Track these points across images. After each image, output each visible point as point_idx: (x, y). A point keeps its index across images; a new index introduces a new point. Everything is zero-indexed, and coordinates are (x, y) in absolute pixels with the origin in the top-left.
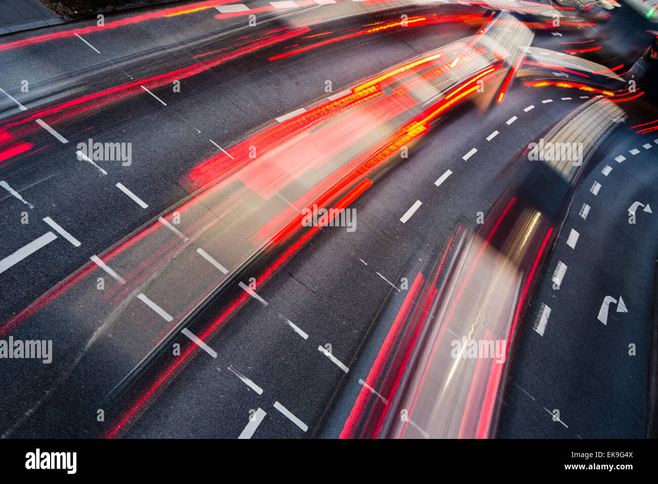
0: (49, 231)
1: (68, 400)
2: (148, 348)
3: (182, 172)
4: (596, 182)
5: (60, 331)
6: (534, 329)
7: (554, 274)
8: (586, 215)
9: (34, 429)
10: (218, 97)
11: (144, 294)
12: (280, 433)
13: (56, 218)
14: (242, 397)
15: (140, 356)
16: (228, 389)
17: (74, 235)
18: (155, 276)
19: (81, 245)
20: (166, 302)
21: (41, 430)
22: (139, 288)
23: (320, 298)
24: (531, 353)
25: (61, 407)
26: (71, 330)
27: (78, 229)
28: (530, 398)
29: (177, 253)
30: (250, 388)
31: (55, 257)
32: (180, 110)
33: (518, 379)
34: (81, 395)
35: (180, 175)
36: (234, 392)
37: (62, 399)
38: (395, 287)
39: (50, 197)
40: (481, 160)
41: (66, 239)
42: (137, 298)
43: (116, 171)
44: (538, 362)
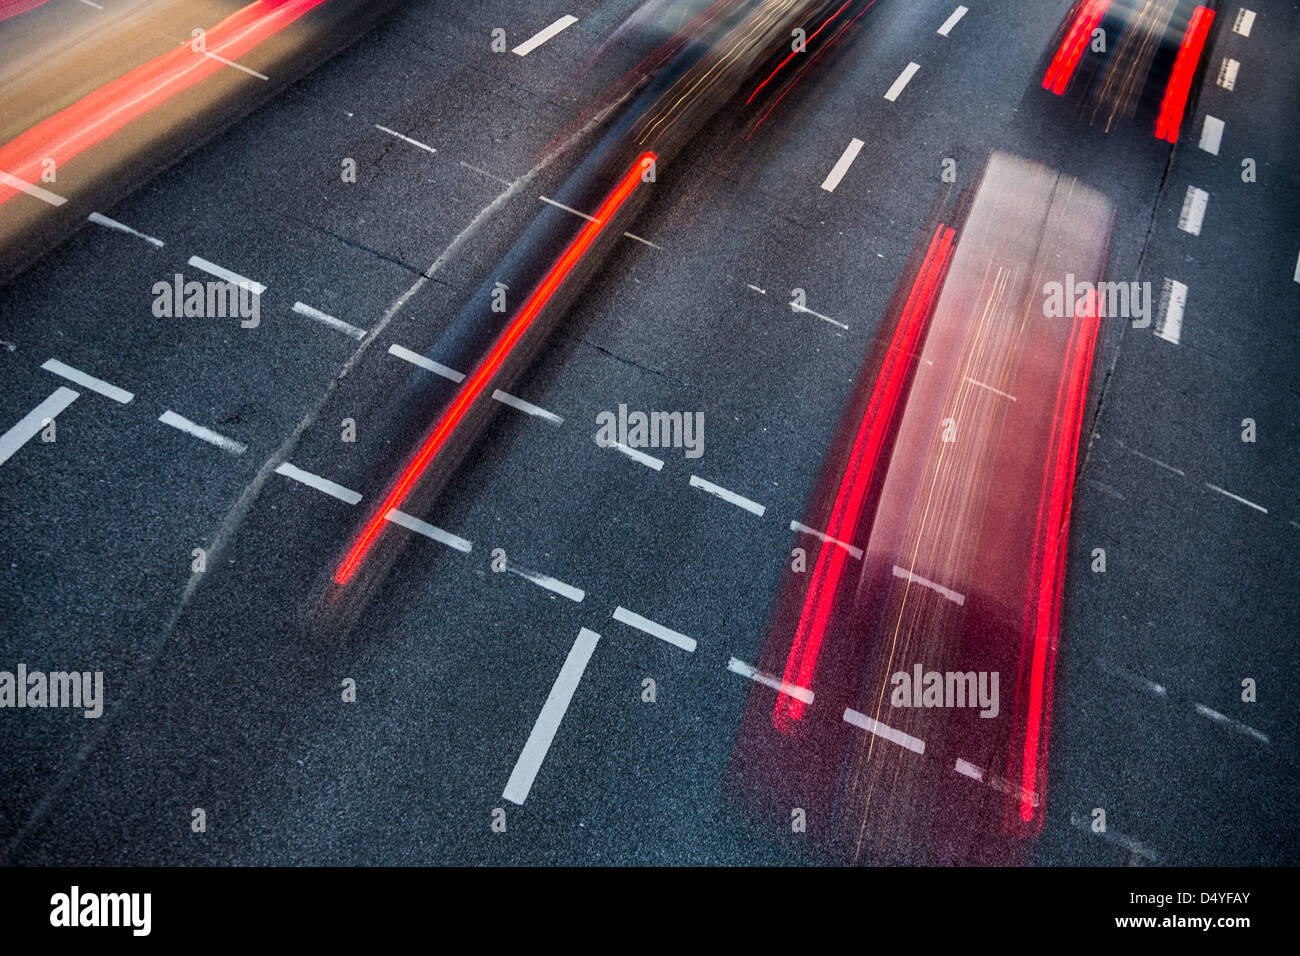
0: (58, 386)
1: (163, 708)
2: (318, 566)
4: (1242, 10)
5: (120, 577)
6: (1157, 334)
7: (1183, 214)
8: (1233, 81)
9: (100, 783)
11: (291, 462)
12: (638, 667)
13: (69, 357)
14: (542, 615)
15: (304, 587)
16: (507, 607)
17: (115, 380)
18: (306, 421)
19: (135, 397)
20: (340, 467)
21: (117, 781)
22: (277, 454)
23: (674, 382)
24: (1159, 384)
25: (152, 725)
26: (146, 570)
27: (122, 368)
28: (1172, 472)
29: (346, 366)
30: (555, 594)
31: (82, 433)
33: (1140, 442)
34: (190, 691)
35: (324, 210)
36: (521, 610)
37: (149, 709)
38: (836, 323)
39: (48, 318)
40: (980, 26)
41: (100, 395)
42: (277, 474)
43: (182, 235)
44: (1178, 398)
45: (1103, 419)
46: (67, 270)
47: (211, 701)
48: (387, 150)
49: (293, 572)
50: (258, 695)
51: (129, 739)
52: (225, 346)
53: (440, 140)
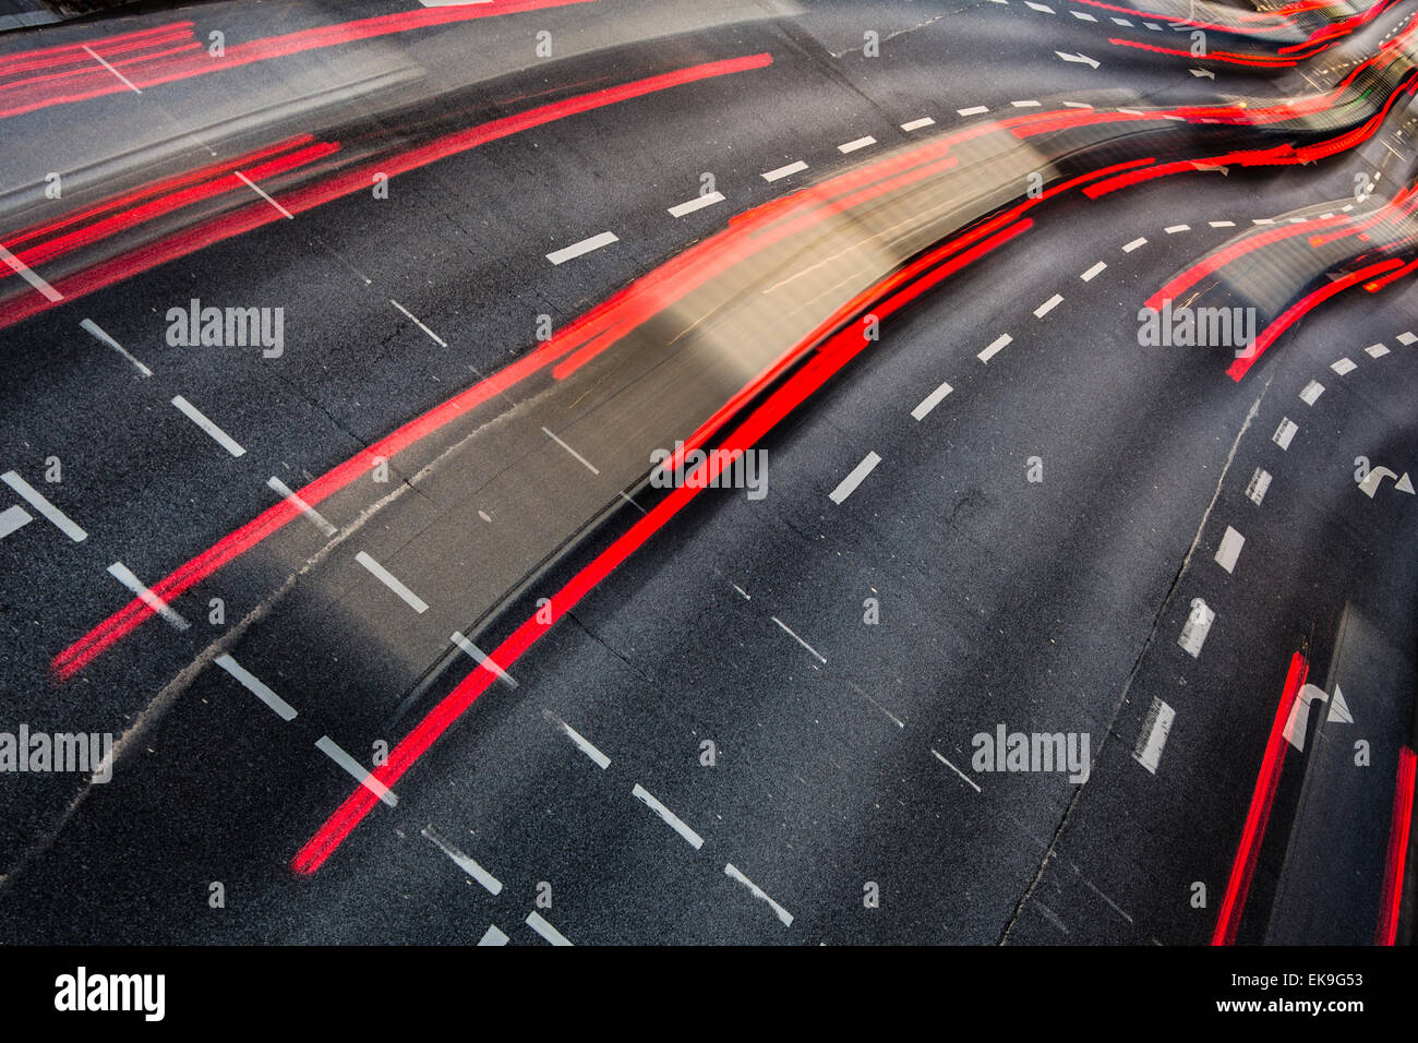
0: (13, 503)
1: (49, 896)
2: (238, 780)
3: (327, 374)
4: (1285, 419)
6: (1136, 757)
7: (1185, 631)
8: (1262, 495)
10: (413, 202)
11: (232, 654)
13: (30, 474)
14: (454, 899)
15: (218, 799)
16: (420, 881)
17: (72, 514)
18: (257, 613)
19: (88, 537)
20: (281, 674)
22: (220, 642)
23: (638, 674)
24: (1127, 813)
25: (32, 912)
27: (80, 501)
28: (1122, 916)
29: (309, 562)
30: (472, 878)
31: (27, 564)
32: (324, 230)
33: (1096, 874)
34: (80, 885)
35: (321, 381)
36: (434, 888)
37: (34, 894)
38: (815, 653)
39: (17, 424)
40: (1021, 362)
41: (54, 525)
42: (216, 664)
43: (172, 368)
44: (1143, 834)
45: (1063, 837)
46: (47, 375)
47: (99, 902)
48: (398, 332)
49: (210, 779)
50: (148, 909)
51: (7, 921)
52: (191, 505)
53: (454, 334)
